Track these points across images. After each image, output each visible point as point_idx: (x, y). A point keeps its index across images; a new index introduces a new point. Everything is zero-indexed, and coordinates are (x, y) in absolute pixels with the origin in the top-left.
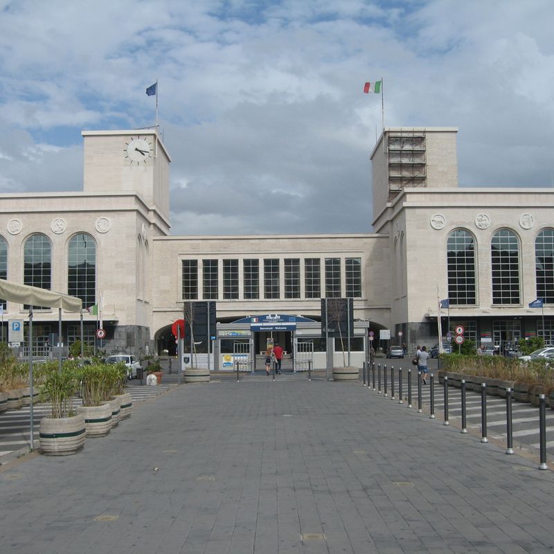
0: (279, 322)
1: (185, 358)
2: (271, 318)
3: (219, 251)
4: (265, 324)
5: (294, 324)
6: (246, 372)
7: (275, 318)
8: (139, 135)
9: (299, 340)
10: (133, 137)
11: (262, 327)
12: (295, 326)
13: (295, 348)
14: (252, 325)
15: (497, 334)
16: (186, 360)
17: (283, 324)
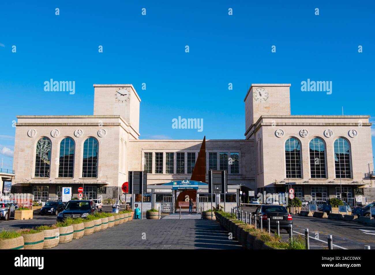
0: (189, 185)
1: (135, 205)
2: (184, 182)
3: (164, 148)
4: (181, 186)
5: (197, 186)
6: (168, 213)
7: (187, 182)
8: (123, 87)
9: (200, 195)
10: (120, 88)
11: (179, 187)
12: (198, 187)
13: (198, 200)
14: (174, 186)
15: (314, 194)
16: (136, 206)
17: (191, 186)
